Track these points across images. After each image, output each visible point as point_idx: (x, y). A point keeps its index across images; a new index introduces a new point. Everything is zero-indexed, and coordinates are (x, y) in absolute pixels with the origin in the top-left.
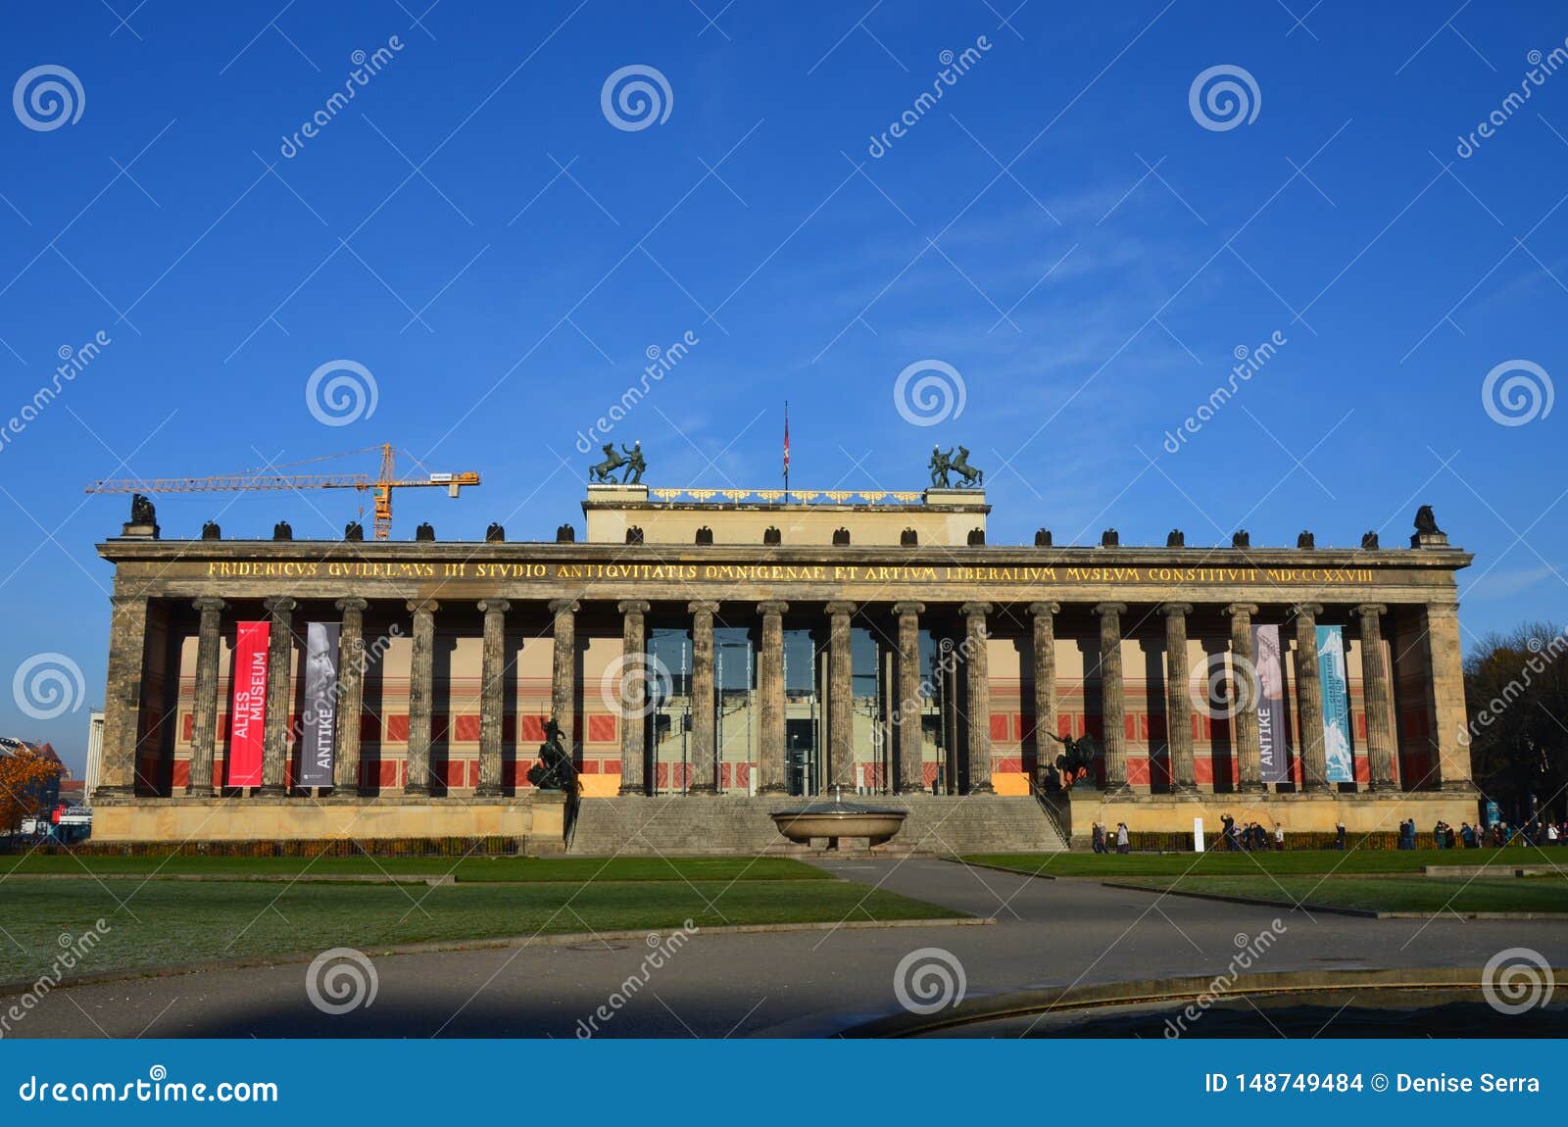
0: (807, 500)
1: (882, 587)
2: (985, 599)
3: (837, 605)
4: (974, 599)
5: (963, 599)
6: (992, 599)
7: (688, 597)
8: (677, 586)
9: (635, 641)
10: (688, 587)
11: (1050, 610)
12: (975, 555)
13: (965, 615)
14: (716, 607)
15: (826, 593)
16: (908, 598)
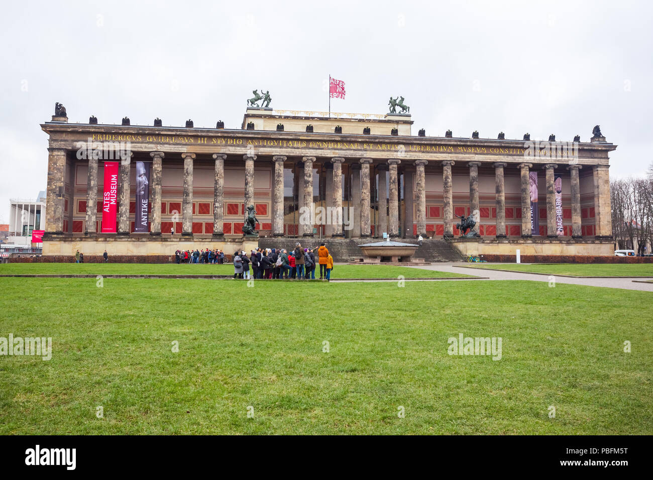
1: (383, 153)
2: (425, 159)
3: (365, 160)
4: (420, 158)
5: (416, 158)
6: (428, 159)
7: (303, 155)
8: (298, 150)
9: (281, 172)
10: (303, 150)
11: (450, 163)
12: (422, 140)
13: (416, 165)
14: (315, 159)
15: (360, 154)
16: (394, 158)
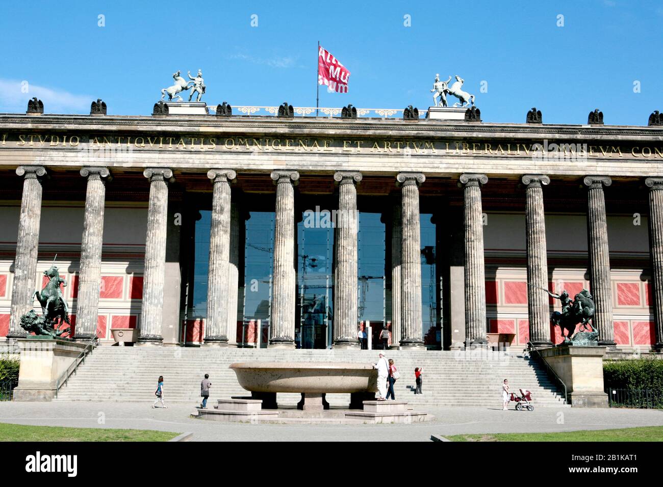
0: (333, 114)
1: (386, 160)
2: (480, 171)
3: (344, 174)
4: (470, 171)
5: (460, 171)
6: (487, 171)
7: (208, 166)
8: (198, 156)
9: (158, 204)
10: (208, 156)
11: (541, 182)
12: (472, 129)
13: (464, 186)
14: (233, 175)
15: (334, 163)
16: (409, 170)
